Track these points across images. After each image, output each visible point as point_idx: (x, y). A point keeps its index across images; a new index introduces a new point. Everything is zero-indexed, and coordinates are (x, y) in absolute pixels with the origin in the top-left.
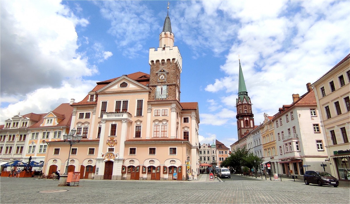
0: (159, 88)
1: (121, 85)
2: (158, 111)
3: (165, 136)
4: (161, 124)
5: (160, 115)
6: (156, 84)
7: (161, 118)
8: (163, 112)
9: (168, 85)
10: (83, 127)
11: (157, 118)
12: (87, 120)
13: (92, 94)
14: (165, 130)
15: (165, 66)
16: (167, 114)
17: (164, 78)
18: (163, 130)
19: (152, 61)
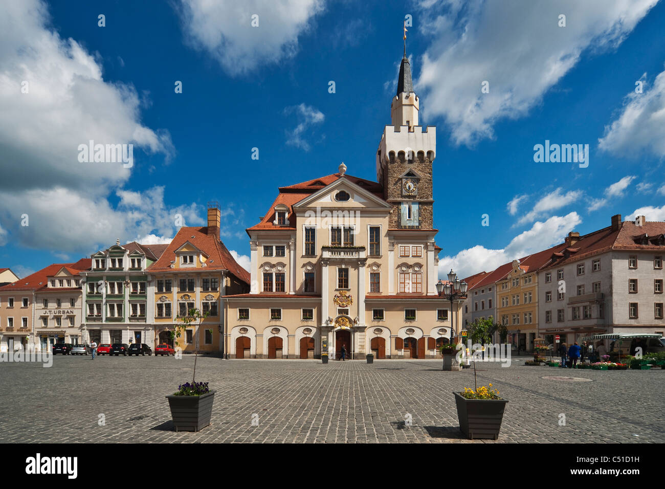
0: (404, 208)
1: (337, 195)
2: (406, 248)
3: (418, 291)
4: (411, 271)
5: (409, 256)
6: (400, 199)
7: (411, 261)
8: (413, 250)
9: (420, 203)
10: (274, 271)
11: (404, 260)
12: (280, 259)
13: (281, 210)
14: (418, 282)
15: (416, 164)
16: (420, 255)
17: (414, 189)
18: (415, 282)
19: (392, 153)
